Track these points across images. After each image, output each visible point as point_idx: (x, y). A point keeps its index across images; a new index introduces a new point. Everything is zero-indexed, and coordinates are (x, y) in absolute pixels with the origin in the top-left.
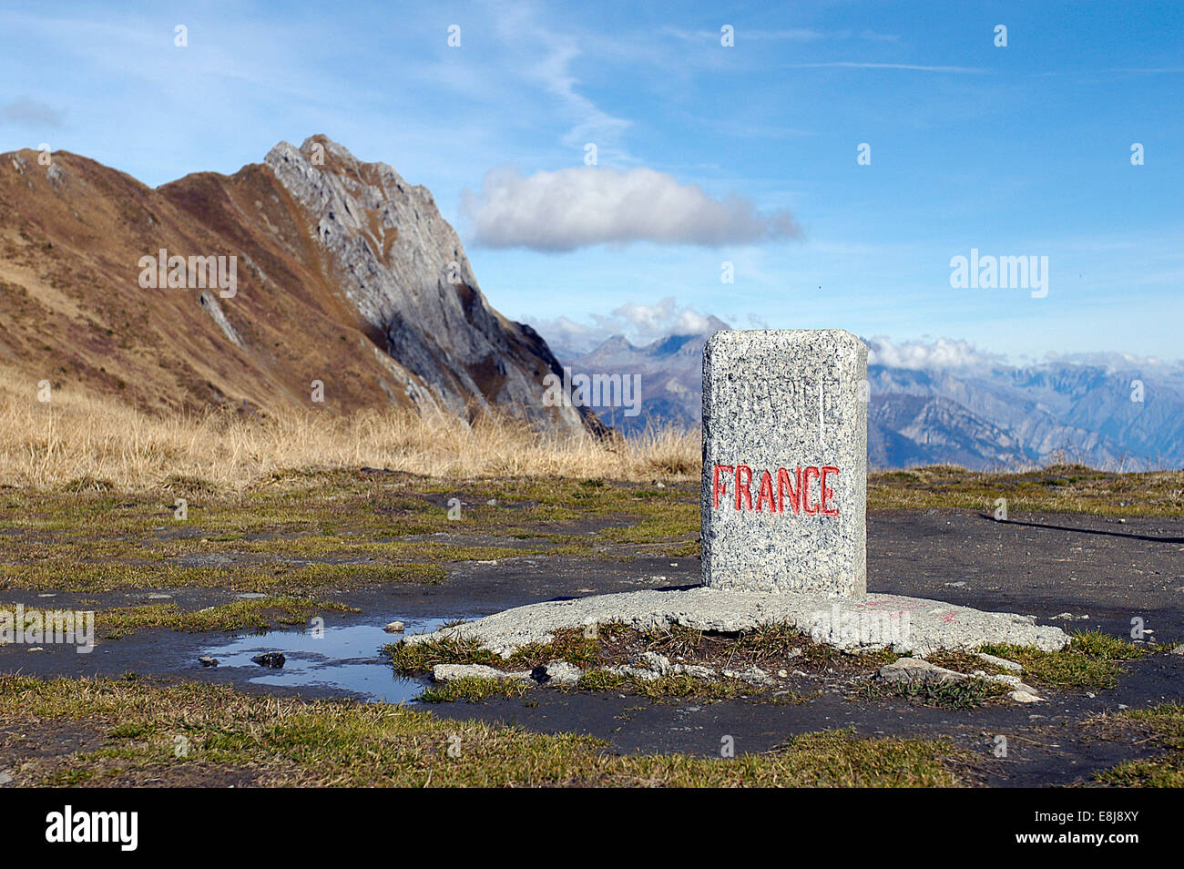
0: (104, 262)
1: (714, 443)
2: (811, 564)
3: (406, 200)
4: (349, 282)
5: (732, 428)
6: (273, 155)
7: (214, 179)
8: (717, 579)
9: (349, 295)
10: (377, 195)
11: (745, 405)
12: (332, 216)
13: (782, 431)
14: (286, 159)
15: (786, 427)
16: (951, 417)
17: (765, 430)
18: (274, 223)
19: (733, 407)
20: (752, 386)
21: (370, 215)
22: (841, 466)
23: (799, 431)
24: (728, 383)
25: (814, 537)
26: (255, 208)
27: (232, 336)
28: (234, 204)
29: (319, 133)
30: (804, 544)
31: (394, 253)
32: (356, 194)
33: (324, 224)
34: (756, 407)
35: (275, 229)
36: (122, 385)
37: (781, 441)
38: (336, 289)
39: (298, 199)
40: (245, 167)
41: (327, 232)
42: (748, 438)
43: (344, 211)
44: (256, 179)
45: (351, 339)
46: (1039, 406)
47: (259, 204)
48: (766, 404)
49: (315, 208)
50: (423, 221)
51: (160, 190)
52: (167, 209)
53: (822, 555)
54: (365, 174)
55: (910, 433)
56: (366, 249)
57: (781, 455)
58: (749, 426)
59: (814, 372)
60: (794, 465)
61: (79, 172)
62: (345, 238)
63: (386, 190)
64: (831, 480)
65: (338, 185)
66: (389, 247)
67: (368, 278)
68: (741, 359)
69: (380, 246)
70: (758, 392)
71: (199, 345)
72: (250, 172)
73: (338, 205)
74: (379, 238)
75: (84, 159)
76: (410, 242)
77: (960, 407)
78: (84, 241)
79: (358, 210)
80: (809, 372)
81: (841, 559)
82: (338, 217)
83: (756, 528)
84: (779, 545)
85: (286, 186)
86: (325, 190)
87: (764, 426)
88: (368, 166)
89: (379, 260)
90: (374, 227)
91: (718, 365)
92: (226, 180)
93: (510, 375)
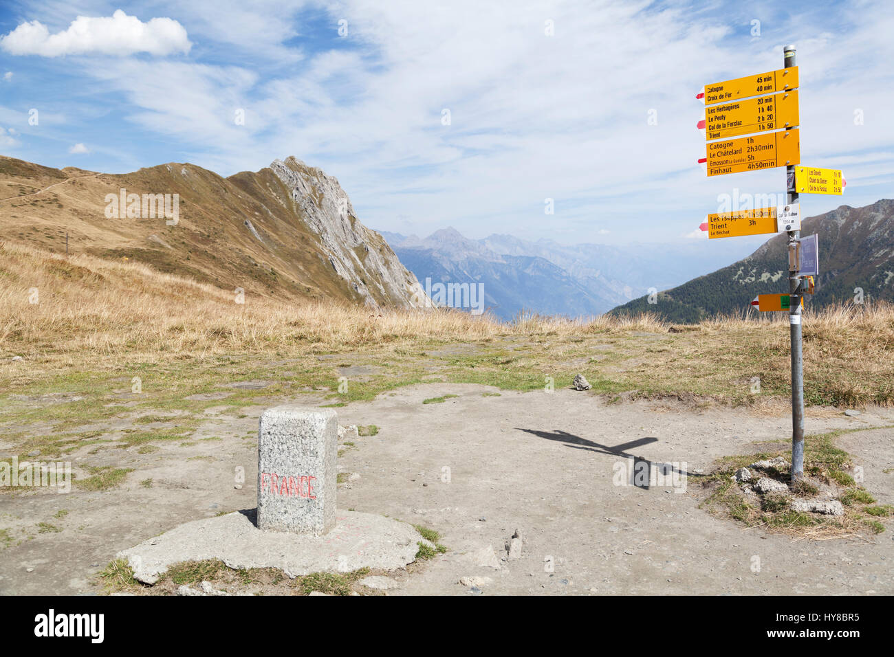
0: (205, 208)
1: (262, 463)
2: (304, 520)
3: (327, 183)
4: (305, 215)
5: (270, 456)
6: (273, 165)
7: (250, 174)
8: (263, 525)
9: (305, 220)
10: (316, 180)
11: (276, 446)
12: (297, 189)
13: (292, 459)
14: (279, 166)
15: (293, 457)
16: (544, 265)
17: (284, 458)
18: (274, 191)
19: (271, 447)
20: (278, 438)
21: (313, 188)
22: (317, 476)
23: (299, 459)
24: (269, 436)
25: (305, 508)
26: (266, 186)
27: (259, 238)
28: (258, 185)
29: (291, 155)
30: (301, 511)
31: (323, 203)
32: (307, 180)
33: (295, 192)
34: (280, 448)
35: (275, 194)
36: (214, 257)
37: (291, 464)
38: (300, 218)
39: (284, 182)
40: (262, 169)
41: (296, 196)
42: (277, 461)
43: (302, 187)
44: (266, 174)
45: (306, 237)
46: (578, 260)
47: (268, 184)
48: (285, 447)
49: (291, 186)
50: (335, 191)
51: (228, 179)
52: (231, 186)
53: (309, 516)
54: (310, 172)
55: (528, 271)
56: (312, 202)
57: (291, 470)
58: (278, 455)
59: (306, 433)
60: (296, 475)
61: (194, 171)
62: (303, 198)
63: (319, 178)
64: (313, 482)
65: (300, 176)
66: (320, 201)
67: (313, 213)
68: (274, 425)
69: (317, 200)
70: (282, 441)
71: (245, 241)
72: (264, 172)
73: (300, 184)
74: (317, 198)
75: (196, 166)
76: (329, 199)
77: (547, 261)
78: (197, 200)
79: (309, 186)
80: (303, 433)
81: (317, 519)
82: (300, 190)
83: (280, 503)
84: (290, 511)
85: (279, 177)
86: (295, 178)
87: (283, 456)
88: (312, 169)
89: (317, 206)
90: (314, 193)
91: (264, 427)
92: (254, 174)
93: (370, 251)
